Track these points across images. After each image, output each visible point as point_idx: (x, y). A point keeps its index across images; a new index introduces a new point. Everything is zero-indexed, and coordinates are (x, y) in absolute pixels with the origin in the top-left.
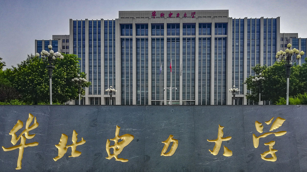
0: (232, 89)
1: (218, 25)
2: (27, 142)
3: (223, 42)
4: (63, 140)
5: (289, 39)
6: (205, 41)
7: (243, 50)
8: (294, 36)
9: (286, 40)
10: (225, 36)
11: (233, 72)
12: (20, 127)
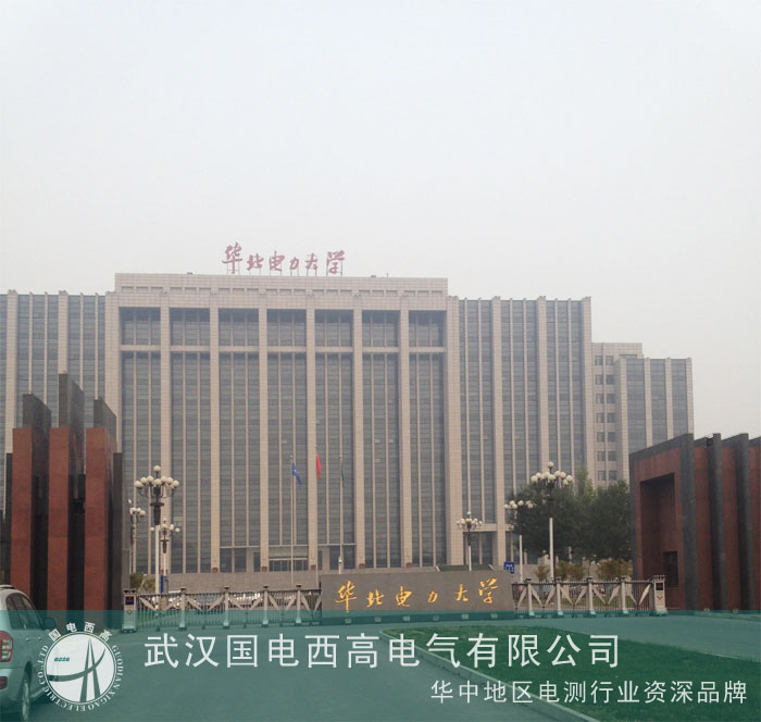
0: (463, 521)
1: (418, 318)
2: (350, 597)
3: (433, 367)
4: (371, 595)
5: (618, 361)
6: (381, 362)
7: (492, 391)
8: (631, 352)
9: (609, 362)
10: (438, 350)
11: (464, 458)
12: (343, 587)
